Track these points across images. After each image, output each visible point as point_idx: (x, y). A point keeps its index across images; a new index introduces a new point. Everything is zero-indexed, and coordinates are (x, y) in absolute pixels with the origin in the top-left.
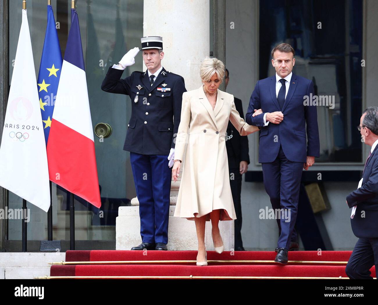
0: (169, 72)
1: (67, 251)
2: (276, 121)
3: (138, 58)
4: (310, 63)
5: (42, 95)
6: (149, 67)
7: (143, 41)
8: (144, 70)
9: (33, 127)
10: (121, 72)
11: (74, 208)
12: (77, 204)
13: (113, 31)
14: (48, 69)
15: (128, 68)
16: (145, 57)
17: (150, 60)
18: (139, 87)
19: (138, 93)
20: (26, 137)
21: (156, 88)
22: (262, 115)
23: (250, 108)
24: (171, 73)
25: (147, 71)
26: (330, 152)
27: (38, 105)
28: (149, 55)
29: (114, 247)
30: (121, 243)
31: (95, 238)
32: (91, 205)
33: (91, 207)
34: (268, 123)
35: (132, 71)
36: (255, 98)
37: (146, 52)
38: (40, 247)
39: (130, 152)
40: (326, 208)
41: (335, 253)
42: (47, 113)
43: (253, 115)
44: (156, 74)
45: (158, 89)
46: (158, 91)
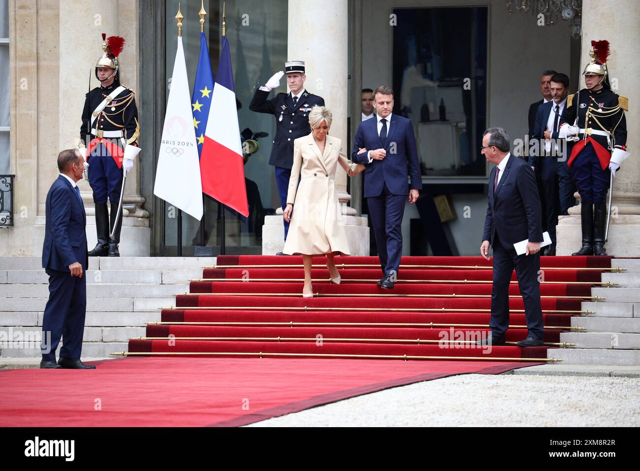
0: (311, 93)
1: (219, 256)
2: (379, 157)
3: (283, 81)
4: (439, 86)
5: (195, 114)
6: (292, 89)
7: (287, 65)
8: (288, 92)
9: (188, 143)
10: (267, 93)
11: (224, 217)
12: (227, 213)
13: (259, 56)
14: (201, 91)
15: (273, 89)
16: (288, 79)
17: (294, 82)
18: (284, 107)
19: (282, 113)
20: (181, 152)
21: (299, 108)
22: (366, 153)
23: (355, 148)
24: (312, 94)
25: (291, 93)
26: (457, 167)
27: (193, 123)
28: (292, 78)
29: (261, 253)
30: (267, 249)
31: (243, 245)
32: (239, 214)
33: (240, 216)
34: (372, 160)
35: (277, 93)
36: (359, 138)
37: (290, 76)
38: (194, 252)
39: (274, 167)
40: (452, 217)
41: (461, 259)
42: (200, 131)
43: (358, 154)
44: (299, 96)
45: (301, 109)
46: (301, 111)
